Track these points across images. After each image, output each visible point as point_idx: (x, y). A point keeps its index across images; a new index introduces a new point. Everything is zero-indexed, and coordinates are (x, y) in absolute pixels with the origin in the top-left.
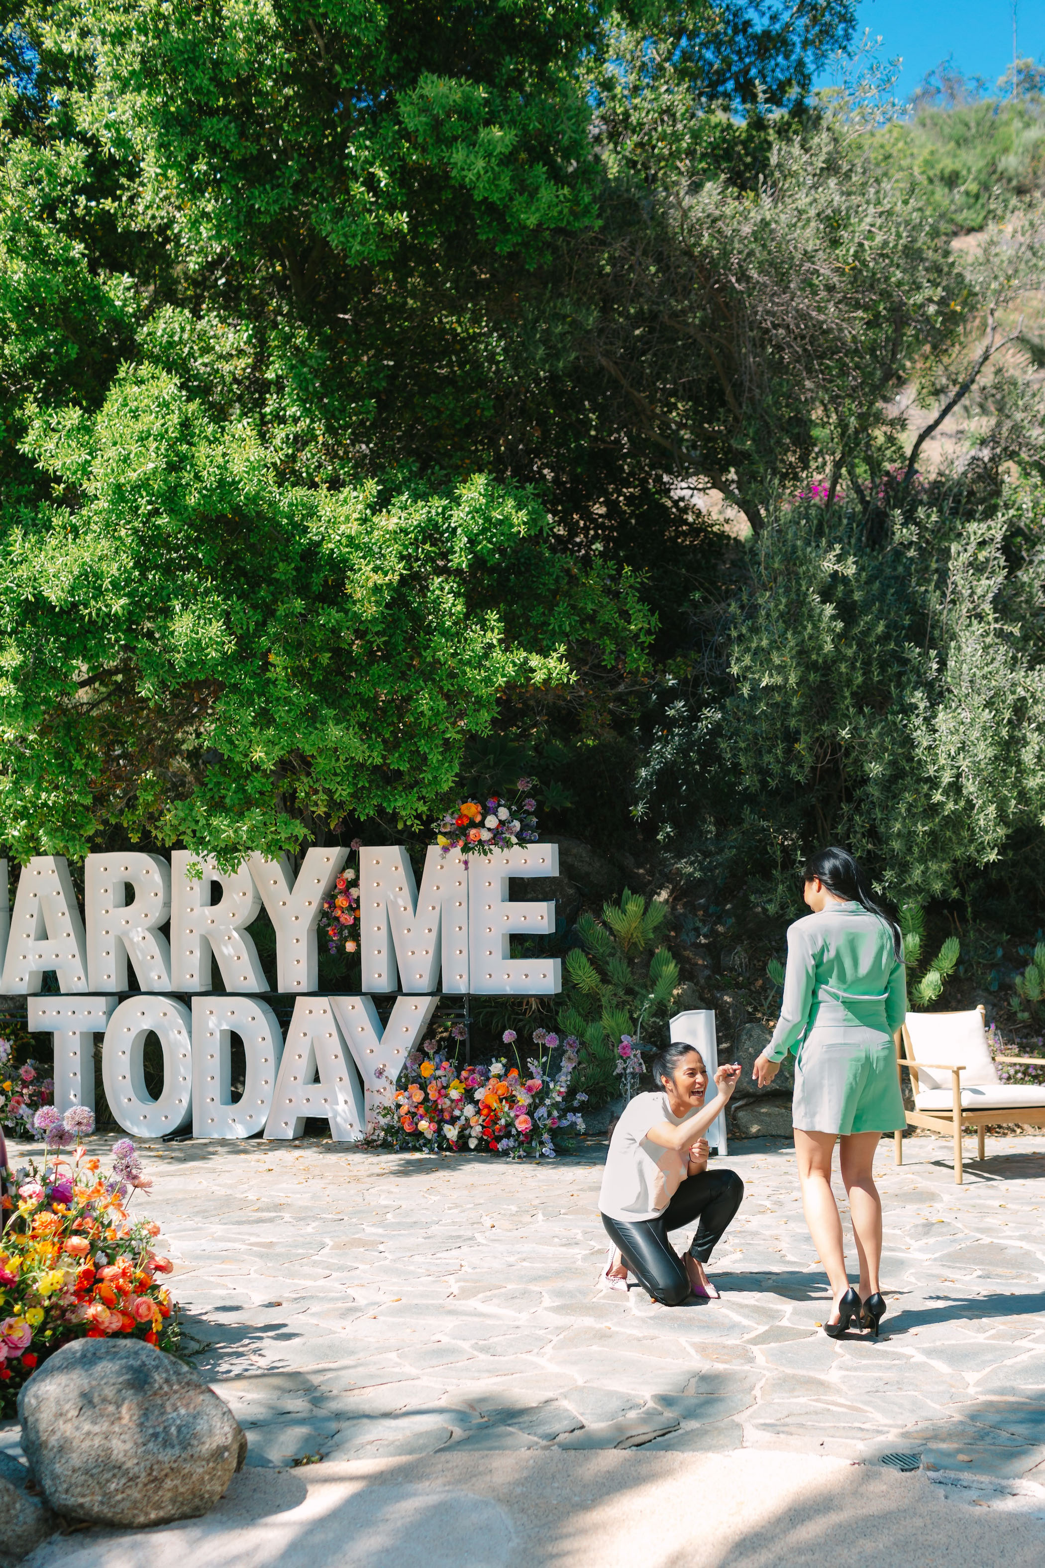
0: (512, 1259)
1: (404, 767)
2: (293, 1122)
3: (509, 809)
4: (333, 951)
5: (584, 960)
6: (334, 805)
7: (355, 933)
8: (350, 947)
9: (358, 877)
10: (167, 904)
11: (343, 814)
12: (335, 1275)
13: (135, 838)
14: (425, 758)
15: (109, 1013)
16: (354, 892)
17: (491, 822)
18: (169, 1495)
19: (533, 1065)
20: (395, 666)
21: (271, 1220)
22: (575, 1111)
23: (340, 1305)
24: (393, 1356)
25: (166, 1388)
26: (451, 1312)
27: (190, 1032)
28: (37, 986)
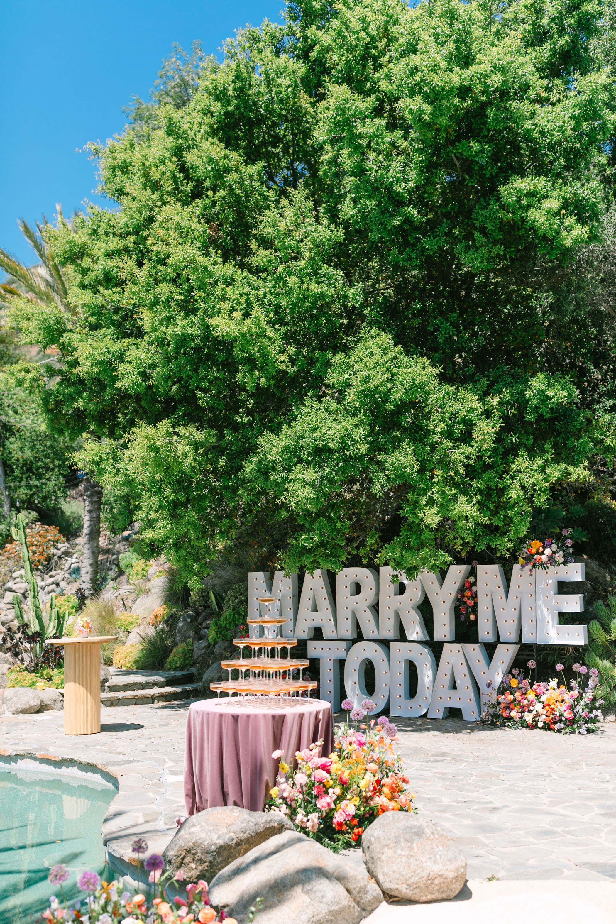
0: (573, 788)
1: (501, 524)
2: (442, 710)
3: (558, 545)
4: (463, 619)
5: (599, 626)
6: (465, 544)
7: (474, 609)
8: (472, 617)
9: (476, 581)
10: (377, 594)
11: (469, 549)
12: (481, 791)
13: (365, 562)
14: (511, 519)
15: (348, 650)
16: (474, 588)
17: (548, 551)
18: (437, 887)
19: (574, 683)
20: (496, 472)
21: (442, 761)
22: (597, 709)
23: (488, 806)
24: (522, 832)
25: (432, 836)
26: (548, 813)
27: (389, 661)
28: (312, 635)
